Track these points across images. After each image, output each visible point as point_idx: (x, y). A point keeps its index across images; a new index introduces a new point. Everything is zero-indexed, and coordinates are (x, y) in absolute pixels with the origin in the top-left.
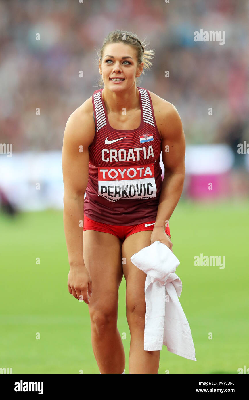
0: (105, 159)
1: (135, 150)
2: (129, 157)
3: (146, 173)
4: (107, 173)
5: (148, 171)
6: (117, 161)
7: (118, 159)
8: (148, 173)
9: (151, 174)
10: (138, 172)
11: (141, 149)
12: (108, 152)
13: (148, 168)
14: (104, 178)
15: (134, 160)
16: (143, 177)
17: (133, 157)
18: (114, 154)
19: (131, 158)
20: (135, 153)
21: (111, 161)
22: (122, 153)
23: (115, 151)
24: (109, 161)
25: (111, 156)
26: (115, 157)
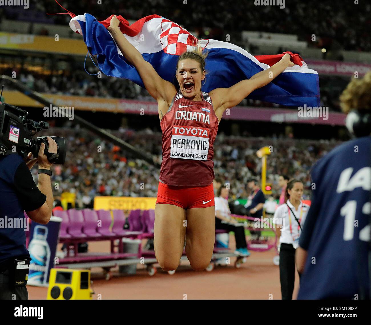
0: (178, 117)
1: (198, 113)
2: (193, 118)
3: (204, 134)
4: (178, 130)
5: (205, 133)
6: (185, 119)
7: (186, 118)
8: (205, 134)
9: (207, 136)
10: (199, 131)
11: (202, 114)
12: (180, 113)
13: (205, 131)
14: (176, 133)
15: (197, 120)
16: (201, 136)
17: (196, 118)
18: (184, 114)
19: (195, 118)
20: (198, 115)
21: (182, 119)
22: (189, 114)
23: (185, 112)
24: (180, 119)
25: (182, 115)
26: (184, 116)
